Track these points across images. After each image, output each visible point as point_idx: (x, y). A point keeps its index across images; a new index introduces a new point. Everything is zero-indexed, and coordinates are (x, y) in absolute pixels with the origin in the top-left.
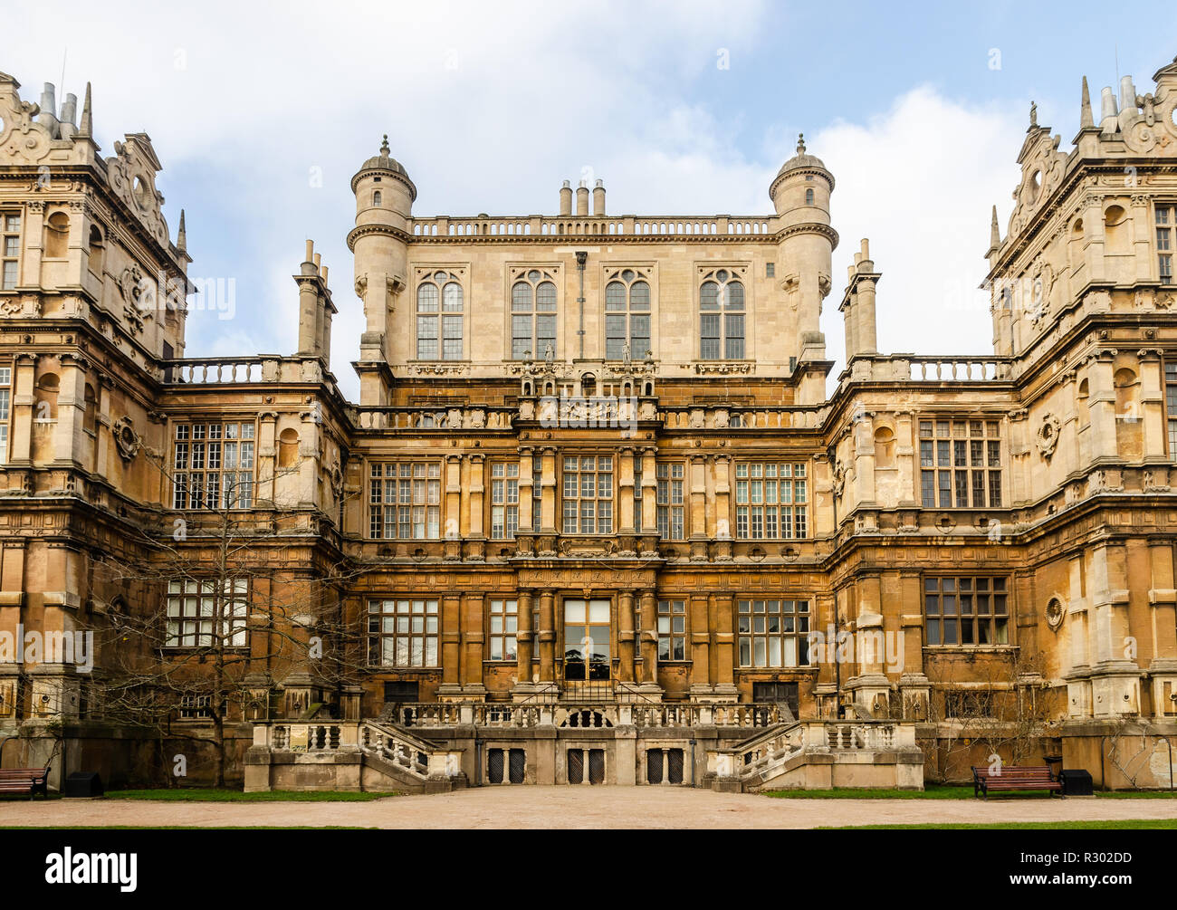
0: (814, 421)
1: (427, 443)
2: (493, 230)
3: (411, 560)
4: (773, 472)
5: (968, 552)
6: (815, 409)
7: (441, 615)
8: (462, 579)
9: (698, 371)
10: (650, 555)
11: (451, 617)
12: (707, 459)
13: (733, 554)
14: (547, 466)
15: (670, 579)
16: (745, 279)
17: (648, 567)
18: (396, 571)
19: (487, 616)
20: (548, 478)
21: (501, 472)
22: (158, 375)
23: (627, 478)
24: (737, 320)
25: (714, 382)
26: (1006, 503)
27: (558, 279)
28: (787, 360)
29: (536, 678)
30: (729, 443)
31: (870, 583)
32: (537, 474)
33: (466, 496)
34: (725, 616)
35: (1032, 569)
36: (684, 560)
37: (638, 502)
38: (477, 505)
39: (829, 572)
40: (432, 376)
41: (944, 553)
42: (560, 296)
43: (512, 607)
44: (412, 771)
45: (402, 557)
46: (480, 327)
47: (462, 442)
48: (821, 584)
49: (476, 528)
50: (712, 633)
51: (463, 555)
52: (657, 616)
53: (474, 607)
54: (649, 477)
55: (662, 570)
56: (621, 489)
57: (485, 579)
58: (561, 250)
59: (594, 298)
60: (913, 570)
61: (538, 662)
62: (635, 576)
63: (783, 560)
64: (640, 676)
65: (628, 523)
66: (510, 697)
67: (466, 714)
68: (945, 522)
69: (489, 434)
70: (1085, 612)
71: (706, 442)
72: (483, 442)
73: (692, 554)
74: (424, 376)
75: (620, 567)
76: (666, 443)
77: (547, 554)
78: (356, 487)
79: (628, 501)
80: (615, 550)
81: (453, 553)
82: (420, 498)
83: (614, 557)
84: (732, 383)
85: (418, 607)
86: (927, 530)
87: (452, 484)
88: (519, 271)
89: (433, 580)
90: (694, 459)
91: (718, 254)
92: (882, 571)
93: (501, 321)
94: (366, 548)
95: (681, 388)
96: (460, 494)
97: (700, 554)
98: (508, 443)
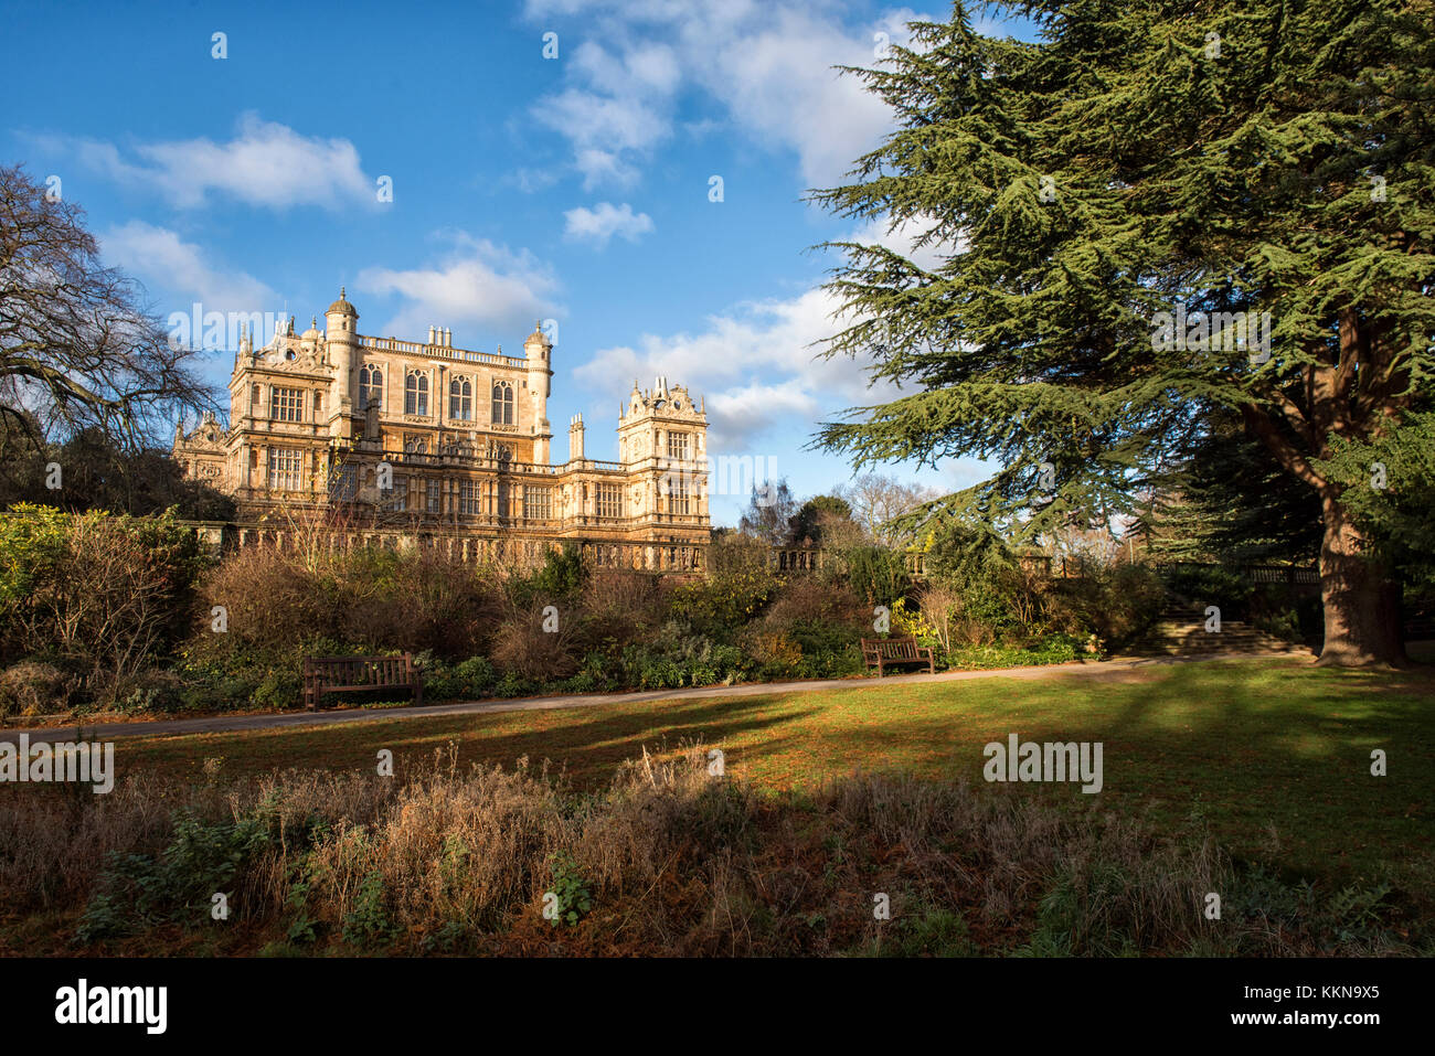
1: (402, 468)
2: (399, 347)
4: (539, 491)
6: (555, 467)
9: (490, 429)
16: (513, 387)
20: (456, 490)
21: (434, 484)
23: (487, 492)
24: (509, 408)
25: (500, 435)
26: (624, 516)
27: (430, 377)
28: (531, 427)
30: (524, 478)
32: (451, 487)
33: (418, 494)
38: (423, 497)
42: (431, 384)
46: (392, 396)
54: (495, 492)
56: (485, 496)
58: (432, 362)
59: (447, 388)
63: (542, 528)
68: (605, 522)
71: (514, 477)
79: (487, 501)
84: (507, 436)
88: (411, 369)
90: (510, 484)
91: (502, 374)
93: (402, 393)
95: (485, 436)
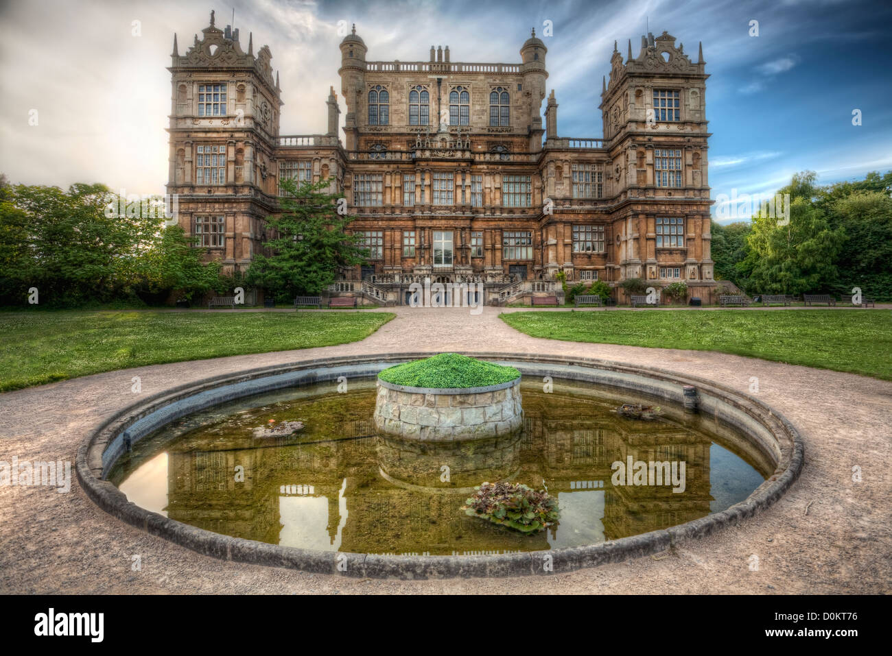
0: (534, 159)
1: (377, 166)
2: (401, 68)
3: (371, 215)
4: (517, 179)
5: (589, 216)
6: (536, 154)
7: (384, 238)
8: (392, 223)
9: (489, 130)
10: (468, 214)
11: (388, 238)
12: (492, 173)
13: (502, 213)
14: (427, 176)
15: (477, 223)
16: (509, 91)
17: (467, 218)
18: (365, 219)
19: (402, 238)
20: (427, 182)
21: (407, 178)
22: (272, 142)
23: (459, 182)
24: (505, 111)
25: (495, 135)
26: (604, 196)
27: (429, 90)
28: (526, 126)
29: (423, 263)
30: (500, 167)
31: (552, 228)
32: (423, 180)
33: (393, 188)
34: (498, 238)
35: (613, 223)
36: (482, 215)
37: (464, 192)
38: (398, 192)
39: (539, 221)
40: (375, 132)
41: (580, 216)
42: (431, 97)
43: (412, 234)
44: (381, 299)
45: (367, 213)
46: (396, 110)
47: (392, 166)
48: (535, 225)
49: (398, 202)
50: (493, 245)
51: (393, 212)
52: (471, 238)
53: (398, 234)
54: (468, 181)
55: (472, 219)
56: (457, 186)
57: (401, 222)
58: (430, 77)
59: (445, 98)
60: (569, 222)
61: (424, 257)
62: (462, 222)
63: (522, 215)
64: (464, 262)
65: (459, 201)
66: (412, 271)
67: (397, 278)
68: (581, 204)
69: (403, 163)
70: (626, 241)
71: (491, 167)
72: (401, 166)
73: (485, 213)
74: (372, 132)
75: (456, 218)
76: (474, 167)
77: (427, 213)
78: (348, 184)
79: (459, 191)
80: (454, 212)
81: (388, 212)
82: (374, 189)
83: (454, 214)
85: (374, 234)
86: (575, 207)
87: (388, 183)
88: (413, 86)
89: (380, 223)
90: (486, 174)
91: (498, 80)
92: (557, 222)
93: (405, 108)
94: (353, 210)
95: (482, 138)
96: (391, 187)
97: (488, 213)
98: (411, 166)
